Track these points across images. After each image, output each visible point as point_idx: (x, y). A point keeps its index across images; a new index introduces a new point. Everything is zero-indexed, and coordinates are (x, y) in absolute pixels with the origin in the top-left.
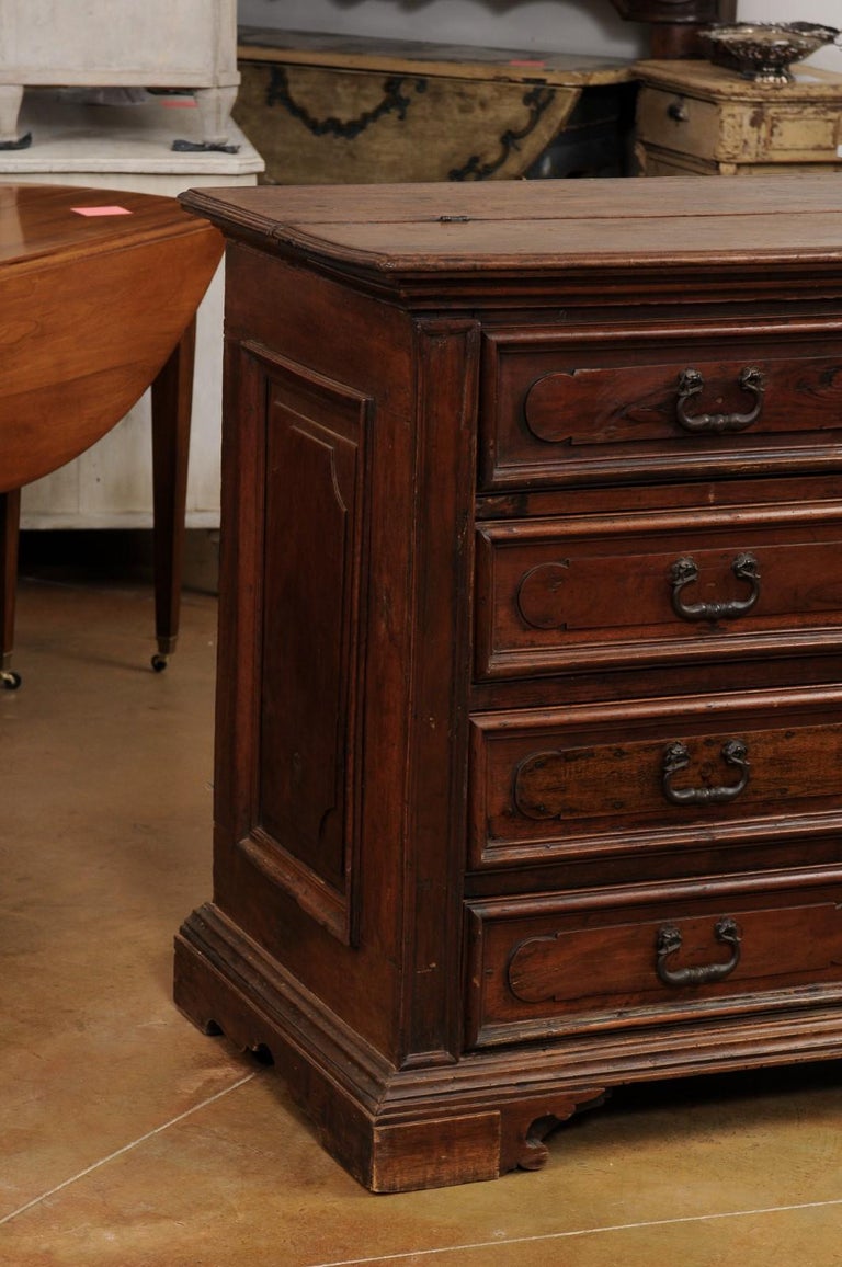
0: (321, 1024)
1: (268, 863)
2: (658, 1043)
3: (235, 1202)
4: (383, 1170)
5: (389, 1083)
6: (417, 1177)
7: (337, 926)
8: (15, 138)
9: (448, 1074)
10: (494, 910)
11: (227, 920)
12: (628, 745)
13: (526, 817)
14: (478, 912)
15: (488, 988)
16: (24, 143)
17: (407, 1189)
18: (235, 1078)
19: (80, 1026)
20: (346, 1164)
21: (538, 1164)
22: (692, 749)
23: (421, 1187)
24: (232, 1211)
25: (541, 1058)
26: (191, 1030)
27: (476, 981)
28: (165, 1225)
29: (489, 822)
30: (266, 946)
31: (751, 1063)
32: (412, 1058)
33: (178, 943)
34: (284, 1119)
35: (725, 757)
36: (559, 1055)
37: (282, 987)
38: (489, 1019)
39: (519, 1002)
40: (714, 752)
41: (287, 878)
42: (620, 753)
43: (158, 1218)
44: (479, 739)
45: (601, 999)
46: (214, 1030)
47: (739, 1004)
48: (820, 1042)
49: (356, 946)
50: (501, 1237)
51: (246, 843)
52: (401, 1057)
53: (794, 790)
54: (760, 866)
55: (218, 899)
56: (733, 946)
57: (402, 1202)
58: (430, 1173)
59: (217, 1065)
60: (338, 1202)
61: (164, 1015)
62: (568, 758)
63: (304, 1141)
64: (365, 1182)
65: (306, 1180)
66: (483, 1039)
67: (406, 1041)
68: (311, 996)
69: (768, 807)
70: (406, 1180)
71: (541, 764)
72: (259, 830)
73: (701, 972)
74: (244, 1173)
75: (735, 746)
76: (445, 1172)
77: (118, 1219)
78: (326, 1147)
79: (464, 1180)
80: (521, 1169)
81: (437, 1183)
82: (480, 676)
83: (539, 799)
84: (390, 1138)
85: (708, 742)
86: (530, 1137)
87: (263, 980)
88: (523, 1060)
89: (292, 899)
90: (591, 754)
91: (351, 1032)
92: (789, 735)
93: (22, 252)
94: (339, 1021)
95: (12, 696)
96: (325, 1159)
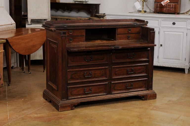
0: (55, 98)
1: (51, 84)
2: (85, 99)
3: (47, 112)
4: (60, 109)
5: (61, 102)
6: (63, 110)
7: (56, 89)
8: (30, 24)
9: (66, 101)
10: (70, 87)
11: (47, 90)
12: (81, 72)
13: (72, 78)
14: (68, 87)
15: (69, 94)
16: (31, 24)
17: (62, 111)
18: (48, 103)
19: (35, 100)
20: (57, 110)
21: (74, 109)
22: (87, 73)
23: (63, 111)
24: (47, 113)
25: (74, 100)
26: (44, 100)
27: (68, 93)
28: (41, 114)
29: (69, 79)
30: (51, 92)
31: (93, 100)
32: (63, 100)
33: (43, 93)
34: (52, 106)
35: (90, 73)
36: (76, 100)
37: (52, 95)
38: (69, 97)
39: (72, 95)
40: (89, 73)
41: (52, 85)
42: (80, 73)
43: (40, 114)
44: (68, 72)
45: (79, 95)
46: (46, 100)
47: (92, 95)
48: (99, 98)
49: (58, 91)
50: (70, 114)
51: (49, 83)
52: (62, 100)
53: (96, 76)
54: (93, 83)
55: (47, 88)
56: (91, 90)
57: (62, 112)
58: (64, 110)
59: (46, 102)
60: (56, 112)
61: (42, 99)
62: (76, 73)
63: (54, 108)
64: (59, 111)
65: (54, 111)
66: (69, 98)
67: (62, 98)
68: (54, 95)
69: (94, 78)
70: (62, 110)
71: (73, 74)
72: (50, 82)
73: (88, 92)
74: (48, 110)
75: (90, 72)
76: (66, 110)
77: (37, 114)
78: (56, 108)
79: (67, 110)
80: (72, 110)
81: (65, 111)
82: (68, 66)
83: (73, 77)
84: (61, 107)
85: (88, 72)
86: (73, 107)
87: (50, 95)
88: (73, 100)
89: (52, 87)
90: (78, 73)
91: (57, 98)
92: (95, 71)
93: (31, 33)
94: (57, 97)
95: (30, 74)
96: (55, 109)
